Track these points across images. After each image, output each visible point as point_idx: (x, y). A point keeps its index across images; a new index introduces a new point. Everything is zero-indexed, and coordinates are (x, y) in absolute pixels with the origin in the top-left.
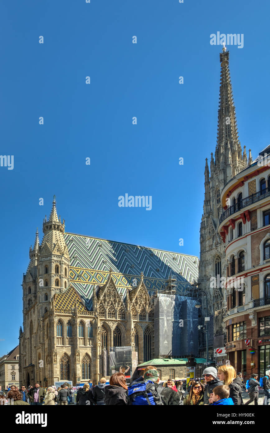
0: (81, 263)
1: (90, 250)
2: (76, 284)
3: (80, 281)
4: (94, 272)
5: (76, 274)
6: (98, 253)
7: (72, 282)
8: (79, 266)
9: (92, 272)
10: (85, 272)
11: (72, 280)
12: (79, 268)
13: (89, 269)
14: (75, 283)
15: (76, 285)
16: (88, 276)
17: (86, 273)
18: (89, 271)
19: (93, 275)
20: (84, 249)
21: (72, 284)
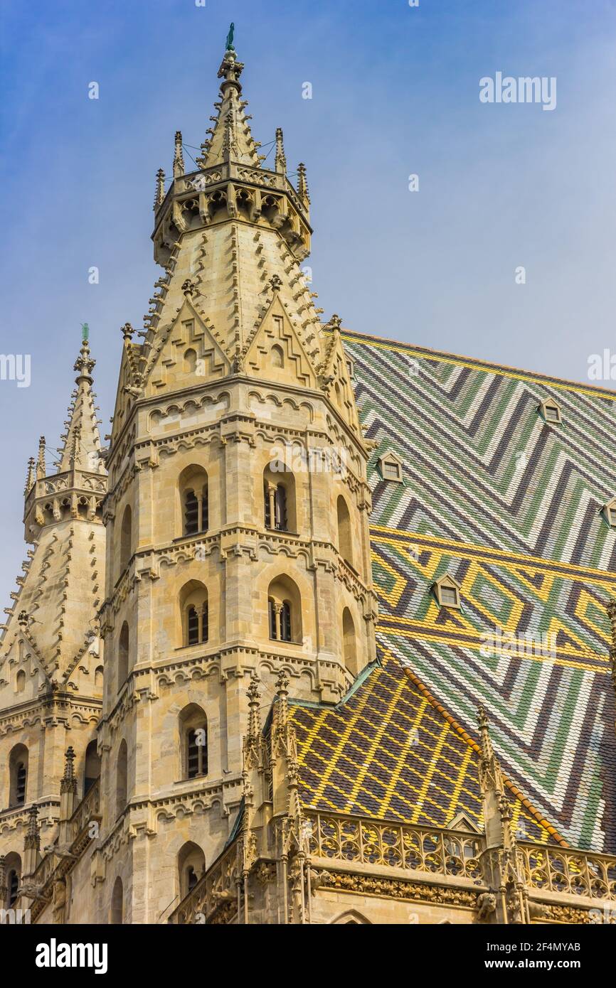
0: (434, 505)
1: (481, 433)
2: (428, 648)
3: (449, 627)
4: (550, 577)
5: (413, 576)
6: (546, 453)
7: (396, 633)
8: (423, 528)
9: (531, 571)
10: (474, 568)
11: (393, 619)
12: (429, 536)
13: (507, 552)
14: (422, 639)
15: (433, 660)
16: (509, 604)
17: (485, 573)
18: (512, 567)
19: (544, 594)
20: (440, 424)
21: (393, 648)
